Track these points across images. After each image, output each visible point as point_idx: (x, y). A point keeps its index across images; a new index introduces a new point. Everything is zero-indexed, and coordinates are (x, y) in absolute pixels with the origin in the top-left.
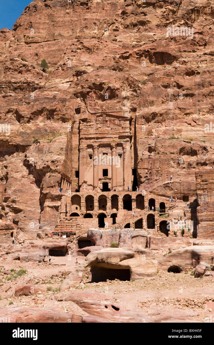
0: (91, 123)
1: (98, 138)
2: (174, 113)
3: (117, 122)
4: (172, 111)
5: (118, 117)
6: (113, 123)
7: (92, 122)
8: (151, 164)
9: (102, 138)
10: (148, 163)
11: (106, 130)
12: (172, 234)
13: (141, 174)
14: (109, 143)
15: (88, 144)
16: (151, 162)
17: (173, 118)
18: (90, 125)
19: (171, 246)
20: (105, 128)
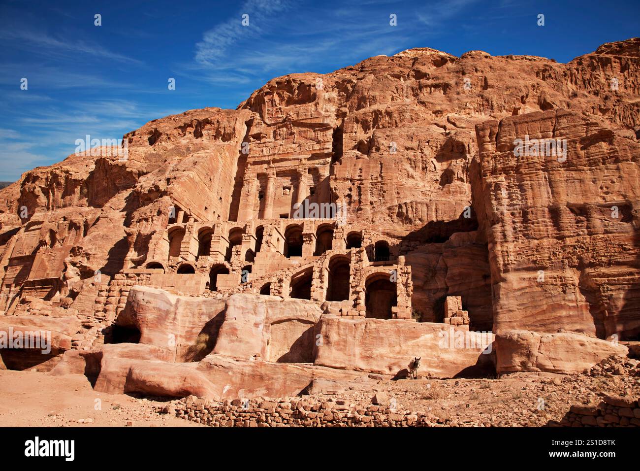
0: (268, 140)
1: (275, 161)
2: (413, 110)
3: (311, 134)
4: (409, 108)
5: (312, 126)
6: (304, 137)
7: (269, 138)
8: (360, 169)
9: (282, 160)
10: (353, 167)
11: (291, 148)
12: (404, 315)
13: (336, 189)
14: (293, 168)
15: (259, 172)
16: (360, 166)
17: (412, 119)
18: (265, 143)
19: (399, 353)
20: (291, 146)
